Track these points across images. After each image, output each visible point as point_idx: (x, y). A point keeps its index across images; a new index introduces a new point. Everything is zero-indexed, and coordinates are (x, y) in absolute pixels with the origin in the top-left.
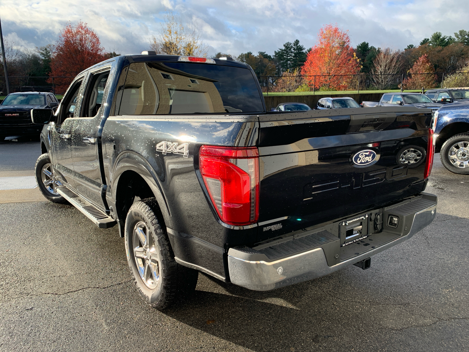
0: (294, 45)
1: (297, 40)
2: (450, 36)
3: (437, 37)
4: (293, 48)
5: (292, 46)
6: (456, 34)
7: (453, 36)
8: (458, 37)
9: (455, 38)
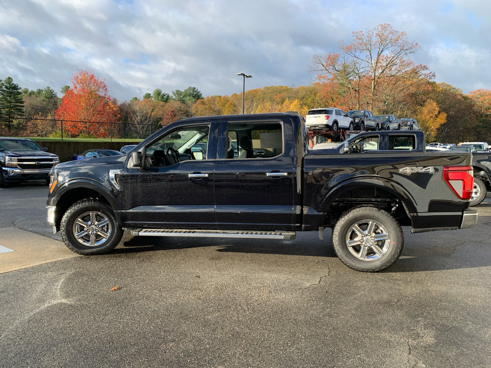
0: (7, 83)
1: (9, 78)
2: (168, 94)
3: (158, 93)
4: (5, 85)
5: (3, 84)
6: (173, 92)
7: (171, 94)
8: (175, 96)
9: (173, 96)
